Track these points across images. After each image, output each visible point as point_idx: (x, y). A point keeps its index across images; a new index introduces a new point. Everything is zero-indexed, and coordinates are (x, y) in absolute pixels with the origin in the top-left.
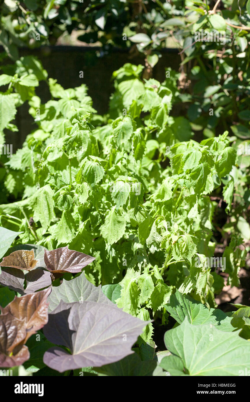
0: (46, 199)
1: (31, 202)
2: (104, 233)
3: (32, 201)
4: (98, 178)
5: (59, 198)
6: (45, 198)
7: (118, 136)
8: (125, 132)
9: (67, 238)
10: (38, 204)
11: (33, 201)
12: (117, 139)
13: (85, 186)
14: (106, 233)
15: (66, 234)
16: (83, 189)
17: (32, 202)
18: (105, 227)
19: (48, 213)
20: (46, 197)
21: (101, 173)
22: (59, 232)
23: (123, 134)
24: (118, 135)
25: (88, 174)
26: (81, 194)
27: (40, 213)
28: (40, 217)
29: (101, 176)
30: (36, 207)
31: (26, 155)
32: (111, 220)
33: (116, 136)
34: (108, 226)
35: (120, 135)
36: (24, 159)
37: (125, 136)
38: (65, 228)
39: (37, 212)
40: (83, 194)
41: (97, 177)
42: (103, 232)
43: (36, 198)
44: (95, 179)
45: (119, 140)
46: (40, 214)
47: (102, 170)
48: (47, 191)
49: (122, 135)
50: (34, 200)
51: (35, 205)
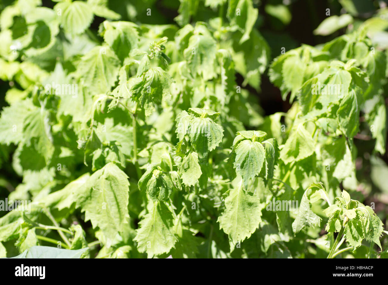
0: (111, 187)
1: (79, 197)
2: (224, 226)
3: (81, 195)
4: (214, 141)
5: (150, 184)
6: (109, 187)
7: (194, 61)
8: (203, 52)
9: (166, 244)
10: (93, 199)
11: (85, 195)
12: (191, 65)
13: (193, 158)
14: (229, 225)
15: (164, 238)
16: (190, 162)
17: (81, 197)
18: (226, 216)
19: (117, 210)
20: (111, 184)
21: (218, 134)
22: (148, 238)
23: (202, 56)
24: (192, 59)
25: (198, 138)
26: (186, 171)
27: (99, 213)
28: (98, 220)
29: (218, 139)
30: (90, 203)
31: (31, 117)
32: (238, 203)
33: (189, 62)
34: (231, 213)
35: (197, 59)
36: (28, 125)
37: (205, 59)
38: (160, 228)
39: (91, 212)
40: (189, 170)
41: (211, 141)
42: (223, 224)
43: (92, 189)
44: (209, 144)
45: (195, 67)
46: (98, 216)
47: (219, 129)
48: (114, 175)
49: (199, 58)
50: (86, 192)
51: (88, 201)
